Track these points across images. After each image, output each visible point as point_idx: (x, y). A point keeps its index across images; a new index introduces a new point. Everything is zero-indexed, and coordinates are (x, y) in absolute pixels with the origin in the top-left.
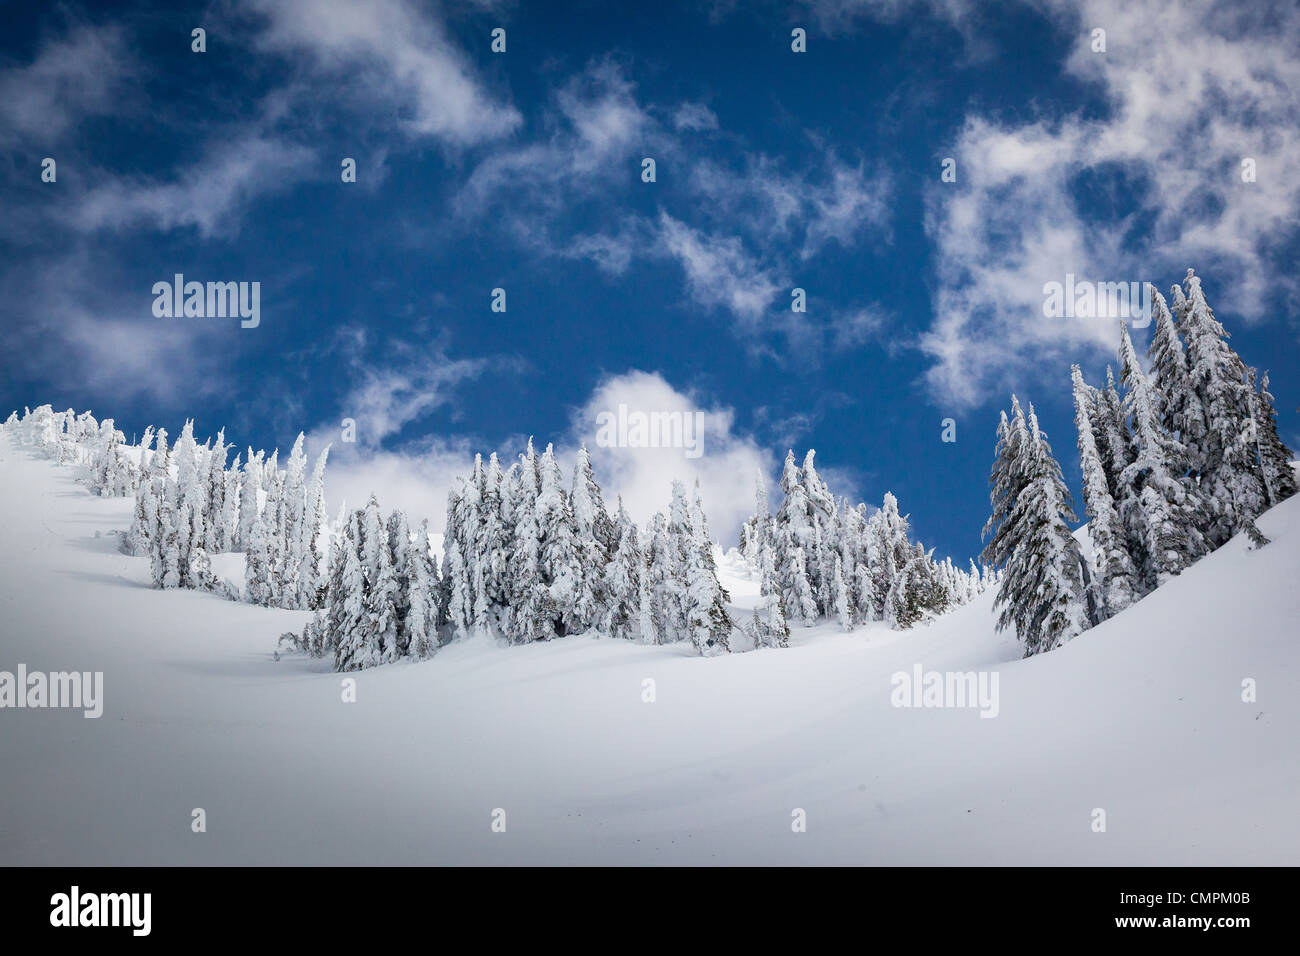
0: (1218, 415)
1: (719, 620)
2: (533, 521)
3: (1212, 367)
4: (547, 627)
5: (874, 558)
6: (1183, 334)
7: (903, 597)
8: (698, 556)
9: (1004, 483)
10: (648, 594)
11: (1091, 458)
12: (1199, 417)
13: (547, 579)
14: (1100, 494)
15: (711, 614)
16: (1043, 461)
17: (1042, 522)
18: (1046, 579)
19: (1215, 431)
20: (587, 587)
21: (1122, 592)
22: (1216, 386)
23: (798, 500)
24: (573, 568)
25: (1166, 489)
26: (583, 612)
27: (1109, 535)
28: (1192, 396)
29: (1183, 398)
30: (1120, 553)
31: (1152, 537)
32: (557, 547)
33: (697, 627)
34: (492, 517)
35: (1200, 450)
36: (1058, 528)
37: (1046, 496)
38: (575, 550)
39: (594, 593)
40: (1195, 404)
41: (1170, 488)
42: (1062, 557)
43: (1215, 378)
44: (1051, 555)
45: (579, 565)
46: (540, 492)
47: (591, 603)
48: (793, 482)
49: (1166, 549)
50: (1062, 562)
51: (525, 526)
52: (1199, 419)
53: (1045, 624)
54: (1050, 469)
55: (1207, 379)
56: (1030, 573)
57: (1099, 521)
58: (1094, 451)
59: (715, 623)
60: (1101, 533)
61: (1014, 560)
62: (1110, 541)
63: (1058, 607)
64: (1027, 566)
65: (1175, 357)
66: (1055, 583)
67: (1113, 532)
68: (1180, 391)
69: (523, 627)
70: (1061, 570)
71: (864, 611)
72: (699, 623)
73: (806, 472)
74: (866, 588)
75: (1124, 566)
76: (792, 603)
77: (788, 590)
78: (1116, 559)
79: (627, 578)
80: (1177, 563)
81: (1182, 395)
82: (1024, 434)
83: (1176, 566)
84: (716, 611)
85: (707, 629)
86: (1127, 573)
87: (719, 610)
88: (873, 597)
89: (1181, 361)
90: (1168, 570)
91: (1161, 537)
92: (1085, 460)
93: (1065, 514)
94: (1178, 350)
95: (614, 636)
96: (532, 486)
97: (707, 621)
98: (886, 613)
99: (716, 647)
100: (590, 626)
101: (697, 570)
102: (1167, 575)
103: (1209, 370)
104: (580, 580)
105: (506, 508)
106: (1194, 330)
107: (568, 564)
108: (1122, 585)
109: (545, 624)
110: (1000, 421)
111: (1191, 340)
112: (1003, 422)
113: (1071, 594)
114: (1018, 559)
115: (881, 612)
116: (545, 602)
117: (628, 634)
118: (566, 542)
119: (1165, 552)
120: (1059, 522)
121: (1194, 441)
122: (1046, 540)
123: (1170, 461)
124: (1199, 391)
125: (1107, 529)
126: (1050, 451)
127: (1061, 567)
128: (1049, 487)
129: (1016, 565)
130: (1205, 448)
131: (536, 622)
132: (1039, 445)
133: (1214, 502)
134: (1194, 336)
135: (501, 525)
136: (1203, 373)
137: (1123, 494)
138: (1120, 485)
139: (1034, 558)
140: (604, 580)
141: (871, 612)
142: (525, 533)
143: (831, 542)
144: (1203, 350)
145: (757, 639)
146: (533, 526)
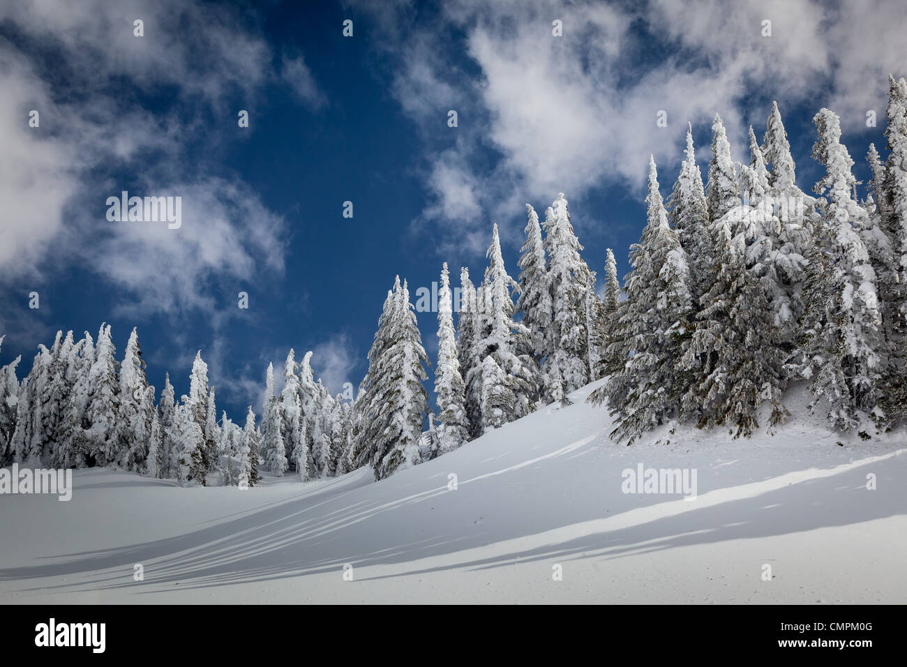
0: (562, 310)
1: (199, 461)
2: (87, 382)
3: (563, 270)
4: (78, 459)
5: (336, 431)
6: (547, 244)
7: (351, 461)
8: (190, 412)
9: (378, 346)
10: (156, 440)
11: (445, 327)
12: (548, 311)
13: (87, 424)
14: (448, 357)
15: (192, 456)
16: (407, 327)
17: (400, 376)
18: (393, 423)
19: (557, 322)
20: (116, 432)
21: (452, 438)
22: (565, 285)
23: (292, 386)
24: (108, 418)
25: (506, 361)
26: (108, 450)
27: (450, 391)
28: (546, 294)
29: (538, 295)
30: (456, 407)
31: (485, 396)
32: (100, 401)
33: (181, 465)
34: (58, 376)
35: (545, 337)
36: (409, 382)
37: (404, 355)
38: (111, 404)
39: (119, 436)
40: (546, 301)
41: (509, 361)
42: (409, 406)
43: (564, 280)
44: (400, 404)
45: (113, 416)
46: (96, 360)
47: (115, 443)
48: (290, 372)
49: (493, 406)
50: (408, 410)
51: (81, 385)
52: (548, 312)
53: (386, 459)
54: (410, 334)
55: (559, 279)
56: (381, 417)
57: (443, 380)
58: (450, 322)
59: (195, 463)
60: (443, 389)
61: (371, 406)
62: (450, 396)
63: (398, 446)
64: (379, 412)
65: (537, 262)
66: (399, 427)
67: (454, 390)
68: (536, 290)
69: (61, 458)
70: (406, 417)
71: (320, 469)
72: (183, 462)
73: (303, 367)
74: (324, 451)
75: (457, 418)
76: (273, 459)
77: (271, 450)
78: (452, 411)
79: (144, 427)
80: (501, 419)
81: (537, 293)
82: (398, 306)
83: (499, 421)
84: (197, 454)
85: (188, 467)
86: (460, 424)
87: (200, 453)
88: (329, 458)
89: (541, 265)
90: (493, 424)
91: (492, 396)
92: (441, 328)
93: (419, 372)
94: (541, 256)
95: (130, 470)
96: (91, 357)
97: (189, 460)
98: (337, 471)
99: (193, 481)
100: (113, 460)
101: (188, 422)
102: (492, 427)
103: (561, 274)
104: (112, 427)
105: (70, 370)
106: (555, 242)
107: (105, 415)
108: (453, 433)
109: (77, 456)
110: (387, 298)
111: (552, 250)
112: (388, 298)
113: (410, 437)
114: (374, 405)
115: (335, 471)
116: (81, 440)
117: (141, 470)
118: (106, 398)
119: (492, 410)
120: (412, 377)
121: (542, 329)
122: (399, 391)
123: (513, 339)
124: (552, 291)
125: (449, 386)
126: (416, 321)
127: (406, 414)
128: (408, 348)
129: (372, 410)
130: (548, 336)
131: (71, 455)
132: (406, 314)
133: (546, 377)
134: (554, 246)
135: (64, 383)
136: (556, 275)
137: (473, 363)
138: (471, 356)
139: (387, 404)
140: (129, 428)
141: (326, 470)
142: (80, 390)
143: (309, 419)
144: (559, 257)
145: (228, 478)
146: (86, 385)
